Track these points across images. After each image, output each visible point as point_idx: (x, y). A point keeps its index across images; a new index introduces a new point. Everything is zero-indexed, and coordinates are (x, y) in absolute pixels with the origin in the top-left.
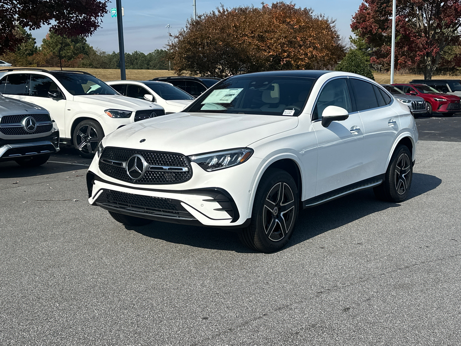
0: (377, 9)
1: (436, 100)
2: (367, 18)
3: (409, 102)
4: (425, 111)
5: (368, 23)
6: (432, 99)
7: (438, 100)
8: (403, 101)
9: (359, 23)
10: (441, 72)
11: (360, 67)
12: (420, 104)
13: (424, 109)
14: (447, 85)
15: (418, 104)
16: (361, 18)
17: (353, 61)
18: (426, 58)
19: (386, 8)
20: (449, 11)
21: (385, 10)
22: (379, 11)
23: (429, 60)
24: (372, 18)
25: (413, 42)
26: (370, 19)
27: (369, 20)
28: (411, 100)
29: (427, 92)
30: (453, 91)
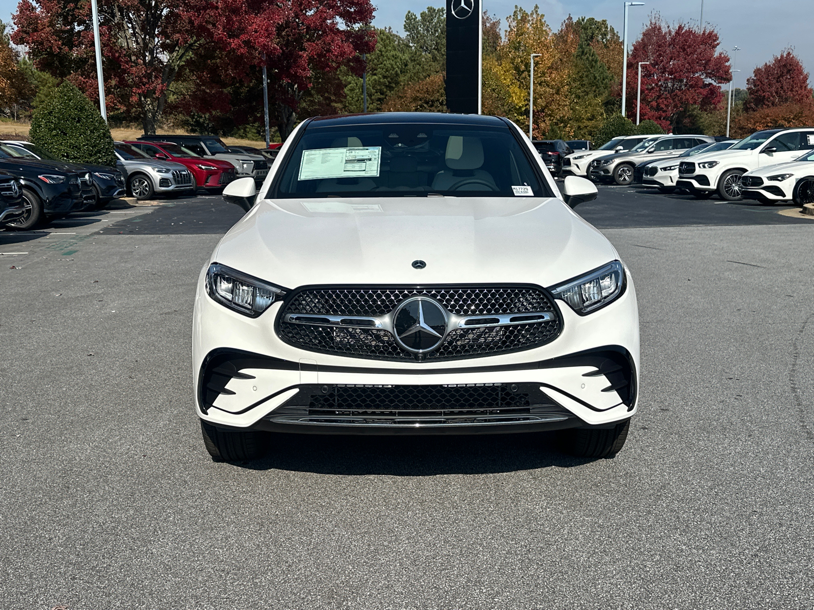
0: (60, 11)
1: (201, 168)
2: (39, 25)
3: (167, 171)
4: (191, 186)
5: (43, 34)
6: (195, 167)
7: (203, 167)
8: (156, 169)
9: (25, 32)
10: (121, 123)
11: (86, 110)
12: (184, 175)
13: (190, 183)
14: (202, 144)
15: (181, 174)
16: (28, 25)
17: (70, 101)
18: (143, 99)
19: (73, 10)
20: (180, 24)
21: (74, 14)
22: (63, 15)
23: (149, 102)
24: (48, 27)
25: (124, 71)
26: (45, 28)
27: (42, 29)
28: (169, 168)
29: (179, 155)
30: (213, 154)
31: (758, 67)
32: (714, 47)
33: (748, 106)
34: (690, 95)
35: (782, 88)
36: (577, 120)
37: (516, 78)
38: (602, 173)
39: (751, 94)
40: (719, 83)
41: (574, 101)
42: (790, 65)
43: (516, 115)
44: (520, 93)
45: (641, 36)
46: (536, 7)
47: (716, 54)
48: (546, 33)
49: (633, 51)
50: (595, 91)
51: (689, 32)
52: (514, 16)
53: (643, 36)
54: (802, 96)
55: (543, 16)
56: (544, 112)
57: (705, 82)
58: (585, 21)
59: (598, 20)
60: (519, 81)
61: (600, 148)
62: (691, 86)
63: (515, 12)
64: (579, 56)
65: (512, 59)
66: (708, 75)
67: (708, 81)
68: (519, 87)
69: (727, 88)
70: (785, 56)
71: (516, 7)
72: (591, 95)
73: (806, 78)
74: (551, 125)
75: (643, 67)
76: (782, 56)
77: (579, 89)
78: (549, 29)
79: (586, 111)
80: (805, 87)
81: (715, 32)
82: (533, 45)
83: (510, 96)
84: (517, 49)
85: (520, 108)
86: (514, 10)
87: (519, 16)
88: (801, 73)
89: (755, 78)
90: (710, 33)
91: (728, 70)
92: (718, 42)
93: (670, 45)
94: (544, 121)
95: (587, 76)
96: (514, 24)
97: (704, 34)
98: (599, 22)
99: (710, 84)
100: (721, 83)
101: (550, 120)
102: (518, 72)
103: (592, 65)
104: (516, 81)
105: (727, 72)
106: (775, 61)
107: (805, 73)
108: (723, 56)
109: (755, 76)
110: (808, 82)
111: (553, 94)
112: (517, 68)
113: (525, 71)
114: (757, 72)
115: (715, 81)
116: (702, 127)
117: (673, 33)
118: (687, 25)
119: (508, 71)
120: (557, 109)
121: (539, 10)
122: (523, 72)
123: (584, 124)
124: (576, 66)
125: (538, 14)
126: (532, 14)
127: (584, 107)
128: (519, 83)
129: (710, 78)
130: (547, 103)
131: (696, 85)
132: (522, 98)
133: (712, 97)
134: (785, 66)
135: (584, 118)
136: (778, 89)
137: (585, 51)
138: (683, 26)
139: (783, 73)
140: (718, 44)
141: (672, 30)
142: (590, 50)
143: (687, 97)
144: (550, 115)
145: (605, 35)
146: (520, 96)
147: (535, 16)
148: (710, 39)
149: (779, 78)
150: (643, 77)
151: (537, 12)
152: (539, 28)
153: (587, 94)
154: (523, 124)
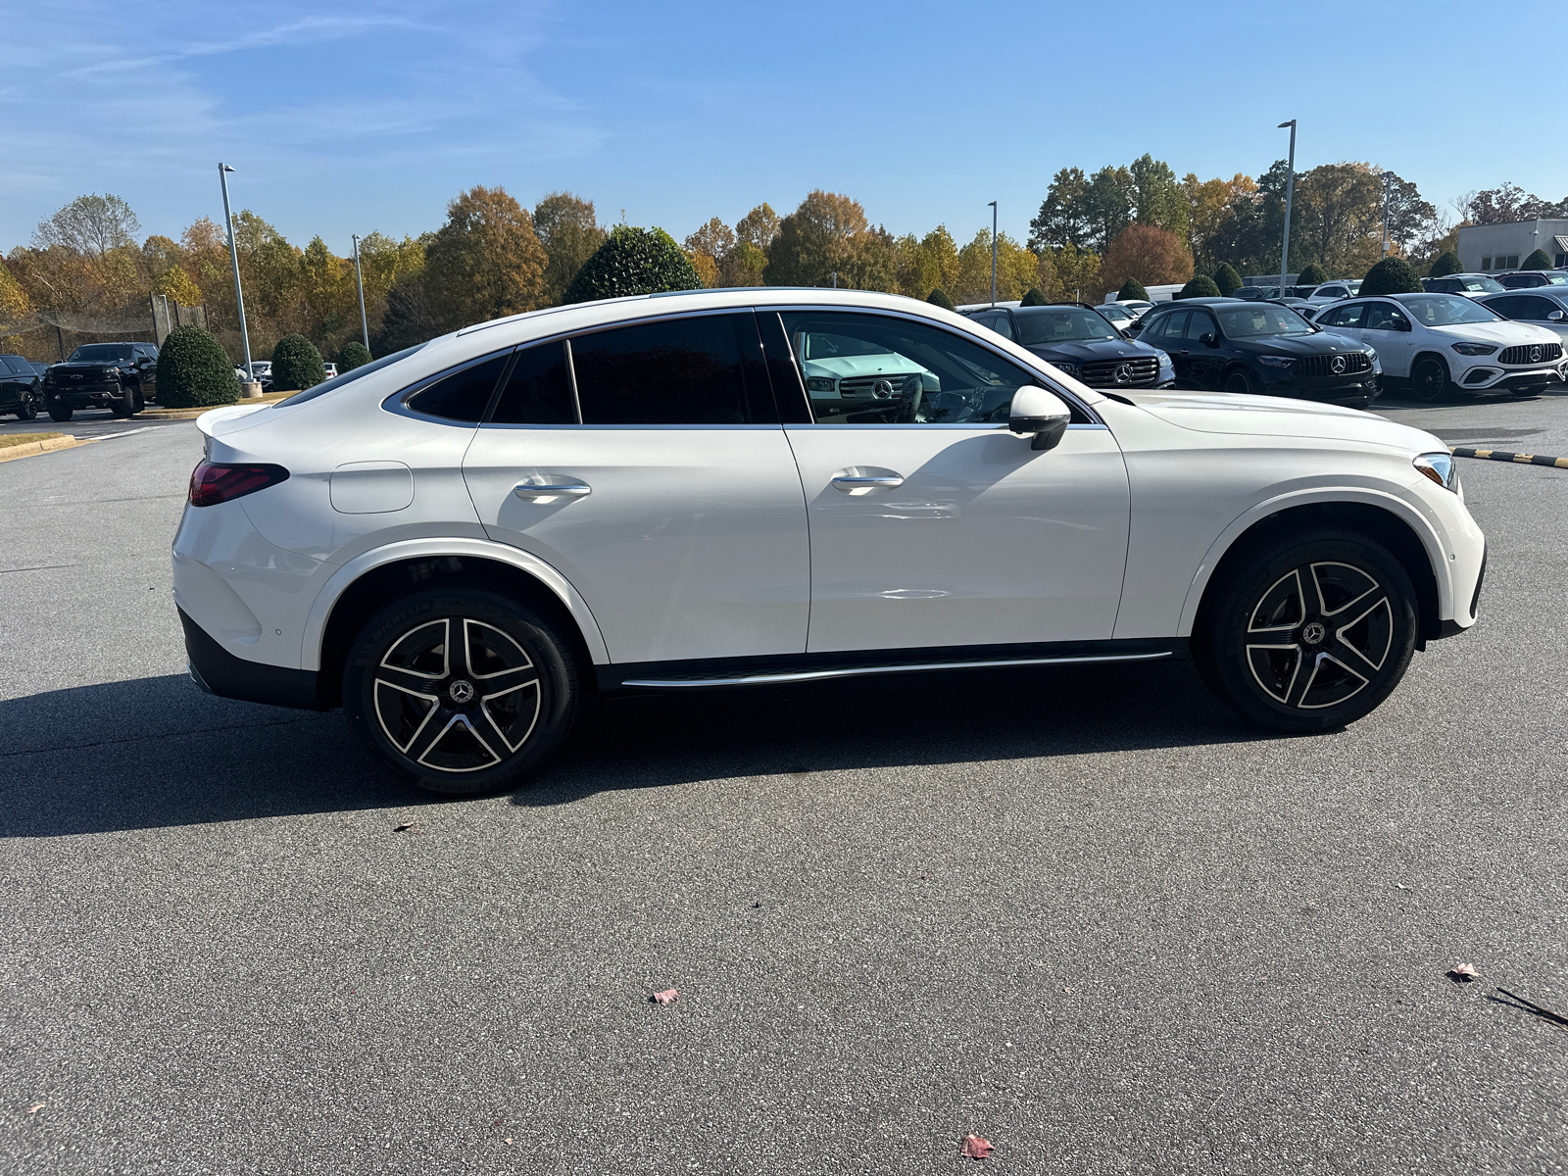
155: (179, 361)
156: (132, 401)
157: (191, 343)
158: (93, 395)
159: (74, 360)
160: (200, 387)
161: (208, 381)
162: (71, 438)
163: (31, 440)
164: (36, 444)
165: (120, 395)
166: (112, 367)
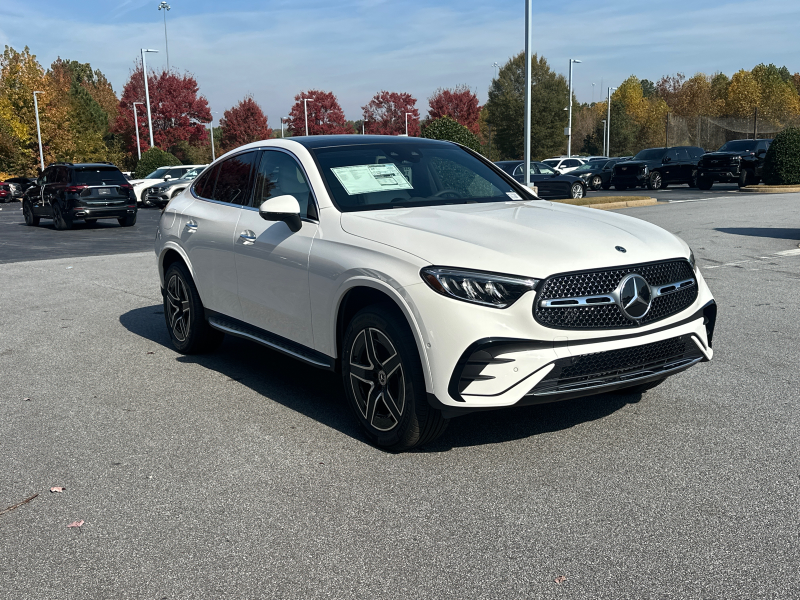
31: (227, 110)
32: (195, 91)
33: (224, 142)
34: (181, 132)
35: (249, 127)
36: (81, 153)
37: (15, 113)
38: (161, 199)
39: (224, 132)
40: (202, 122)
41: (75, 135)
42: (253, 109)
43: (20, 148)
44: (23, 128)
45: (130, 80)
46: (27, 48)
47: (198, 98)
48: (41, 72)
49: (125, 92)
50: (94, 127)
51: (173, 78)
52: (5, 55)
53: (132, 79)
54: (265, 135)
55: (34, 56)
56: (48, 145)
57: (191, 122)
58: (70, 63)
59: (82, 63)
60: (19, 116)
61: (147, 177)
62: (180, 125)
63: (6, 51)
64: (73, 95)
65: (9, 96)
66: (193, 115)
67: (193, 120)
68: (20, 122)
69: (209, 126)
70: (247, 101)
71: (6, 46)
72: (91, 131)
73: (265, 120)
74: (57, 157)
75: (137, 106)
76: (245, 102)
77: (78, 124)
78: (42, 69)
79: (89, 145)
80: (266, 127)
81: (194, 79)
82: (28, 83)
83: (12, 130)
84: (12, 86)
85: (24, 141)
86: (5, 49)
87: (10, 55)
88: (262, 116)
89: (226, 119)
90: (190, 80)
91: (209, 111)
92: (197, 87)
93: (157, 88)
94: (50, 154)
95: (83, 113)
96: (7, 62)
97: (185, 80)
98: (83, 65)
99: (195, 123)
100: (204, 122)
101: (55, 153)
102: (17, 107)
103: (87, 104)
104: (16, 116)
105: (208, 113)
106: (240, 105)
107: (265, 116)
108: (202, 99)
109: (225, 118)
110: (267, 123)
111: (56, 130)
112: (15, 104)
113: (24, 107)
114: (227, 114)
115: (199, 121)
116: (191, 159)
117: (159, 78)
118: (170, 72)
119: (6, 106)
120: (62, 142)
121: (29, 51)
122: (22, 107)
123: (89, 157)
124: (72, 104)
125: (30, 55)
126: (23, 54)
127: (86, 141)
128: (19, 118)
129: (194, 118)
130: (51, 137)
131: (184, 123)
132: (25, 132)
133: (198, 134)
134: (249, 109)
135: (87, 152)
136: (246, 128)
137: (79, 91)
138: (166, 72)
139: (248, 115)
140: (197, 89)
141: (157, 75)
142: (83, 90)
143: (179, 133)
144: (54, 148)
145: (91, 77)
146: (23, 130)
147: (26, 56)
148: (190, 85)
149: (245, 119)
150: (138, 114)
151: (28, 52)
152: (33, 68)
153: (87, 129)
154: (29, 157)
155: (778, 152)
156: (744, 179)
157: (790, 140)
158: (721, 174)
159: (722, 151)
160: (788, 172)
161: (794, 167)
162: (654, 200)
163: (623, 200)
164: (624, 203)
165: (738, 174)
166: (737, 156)
